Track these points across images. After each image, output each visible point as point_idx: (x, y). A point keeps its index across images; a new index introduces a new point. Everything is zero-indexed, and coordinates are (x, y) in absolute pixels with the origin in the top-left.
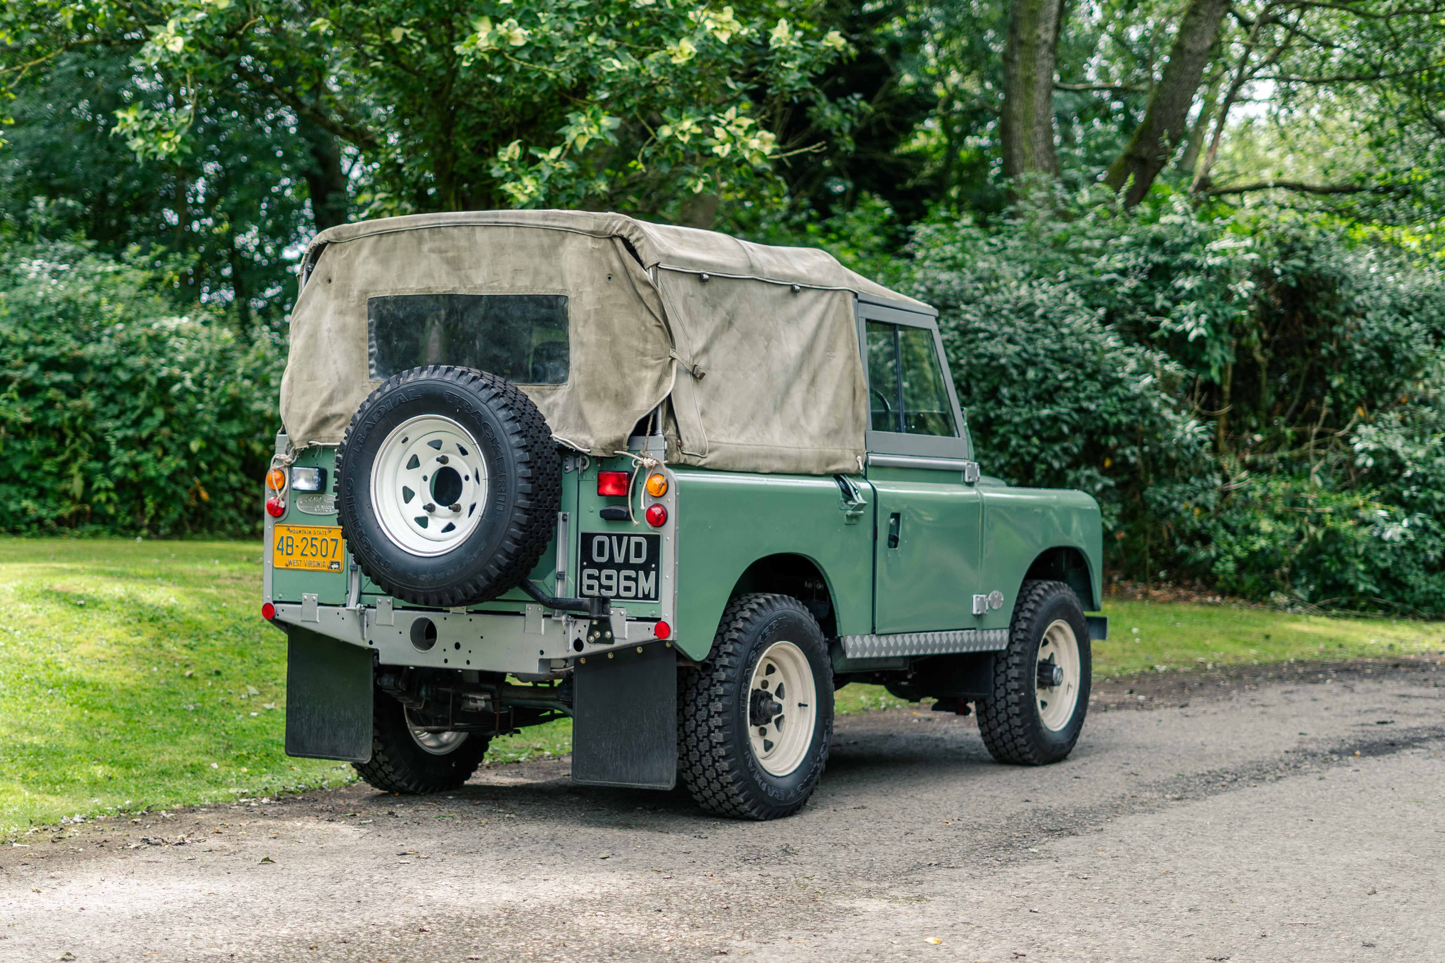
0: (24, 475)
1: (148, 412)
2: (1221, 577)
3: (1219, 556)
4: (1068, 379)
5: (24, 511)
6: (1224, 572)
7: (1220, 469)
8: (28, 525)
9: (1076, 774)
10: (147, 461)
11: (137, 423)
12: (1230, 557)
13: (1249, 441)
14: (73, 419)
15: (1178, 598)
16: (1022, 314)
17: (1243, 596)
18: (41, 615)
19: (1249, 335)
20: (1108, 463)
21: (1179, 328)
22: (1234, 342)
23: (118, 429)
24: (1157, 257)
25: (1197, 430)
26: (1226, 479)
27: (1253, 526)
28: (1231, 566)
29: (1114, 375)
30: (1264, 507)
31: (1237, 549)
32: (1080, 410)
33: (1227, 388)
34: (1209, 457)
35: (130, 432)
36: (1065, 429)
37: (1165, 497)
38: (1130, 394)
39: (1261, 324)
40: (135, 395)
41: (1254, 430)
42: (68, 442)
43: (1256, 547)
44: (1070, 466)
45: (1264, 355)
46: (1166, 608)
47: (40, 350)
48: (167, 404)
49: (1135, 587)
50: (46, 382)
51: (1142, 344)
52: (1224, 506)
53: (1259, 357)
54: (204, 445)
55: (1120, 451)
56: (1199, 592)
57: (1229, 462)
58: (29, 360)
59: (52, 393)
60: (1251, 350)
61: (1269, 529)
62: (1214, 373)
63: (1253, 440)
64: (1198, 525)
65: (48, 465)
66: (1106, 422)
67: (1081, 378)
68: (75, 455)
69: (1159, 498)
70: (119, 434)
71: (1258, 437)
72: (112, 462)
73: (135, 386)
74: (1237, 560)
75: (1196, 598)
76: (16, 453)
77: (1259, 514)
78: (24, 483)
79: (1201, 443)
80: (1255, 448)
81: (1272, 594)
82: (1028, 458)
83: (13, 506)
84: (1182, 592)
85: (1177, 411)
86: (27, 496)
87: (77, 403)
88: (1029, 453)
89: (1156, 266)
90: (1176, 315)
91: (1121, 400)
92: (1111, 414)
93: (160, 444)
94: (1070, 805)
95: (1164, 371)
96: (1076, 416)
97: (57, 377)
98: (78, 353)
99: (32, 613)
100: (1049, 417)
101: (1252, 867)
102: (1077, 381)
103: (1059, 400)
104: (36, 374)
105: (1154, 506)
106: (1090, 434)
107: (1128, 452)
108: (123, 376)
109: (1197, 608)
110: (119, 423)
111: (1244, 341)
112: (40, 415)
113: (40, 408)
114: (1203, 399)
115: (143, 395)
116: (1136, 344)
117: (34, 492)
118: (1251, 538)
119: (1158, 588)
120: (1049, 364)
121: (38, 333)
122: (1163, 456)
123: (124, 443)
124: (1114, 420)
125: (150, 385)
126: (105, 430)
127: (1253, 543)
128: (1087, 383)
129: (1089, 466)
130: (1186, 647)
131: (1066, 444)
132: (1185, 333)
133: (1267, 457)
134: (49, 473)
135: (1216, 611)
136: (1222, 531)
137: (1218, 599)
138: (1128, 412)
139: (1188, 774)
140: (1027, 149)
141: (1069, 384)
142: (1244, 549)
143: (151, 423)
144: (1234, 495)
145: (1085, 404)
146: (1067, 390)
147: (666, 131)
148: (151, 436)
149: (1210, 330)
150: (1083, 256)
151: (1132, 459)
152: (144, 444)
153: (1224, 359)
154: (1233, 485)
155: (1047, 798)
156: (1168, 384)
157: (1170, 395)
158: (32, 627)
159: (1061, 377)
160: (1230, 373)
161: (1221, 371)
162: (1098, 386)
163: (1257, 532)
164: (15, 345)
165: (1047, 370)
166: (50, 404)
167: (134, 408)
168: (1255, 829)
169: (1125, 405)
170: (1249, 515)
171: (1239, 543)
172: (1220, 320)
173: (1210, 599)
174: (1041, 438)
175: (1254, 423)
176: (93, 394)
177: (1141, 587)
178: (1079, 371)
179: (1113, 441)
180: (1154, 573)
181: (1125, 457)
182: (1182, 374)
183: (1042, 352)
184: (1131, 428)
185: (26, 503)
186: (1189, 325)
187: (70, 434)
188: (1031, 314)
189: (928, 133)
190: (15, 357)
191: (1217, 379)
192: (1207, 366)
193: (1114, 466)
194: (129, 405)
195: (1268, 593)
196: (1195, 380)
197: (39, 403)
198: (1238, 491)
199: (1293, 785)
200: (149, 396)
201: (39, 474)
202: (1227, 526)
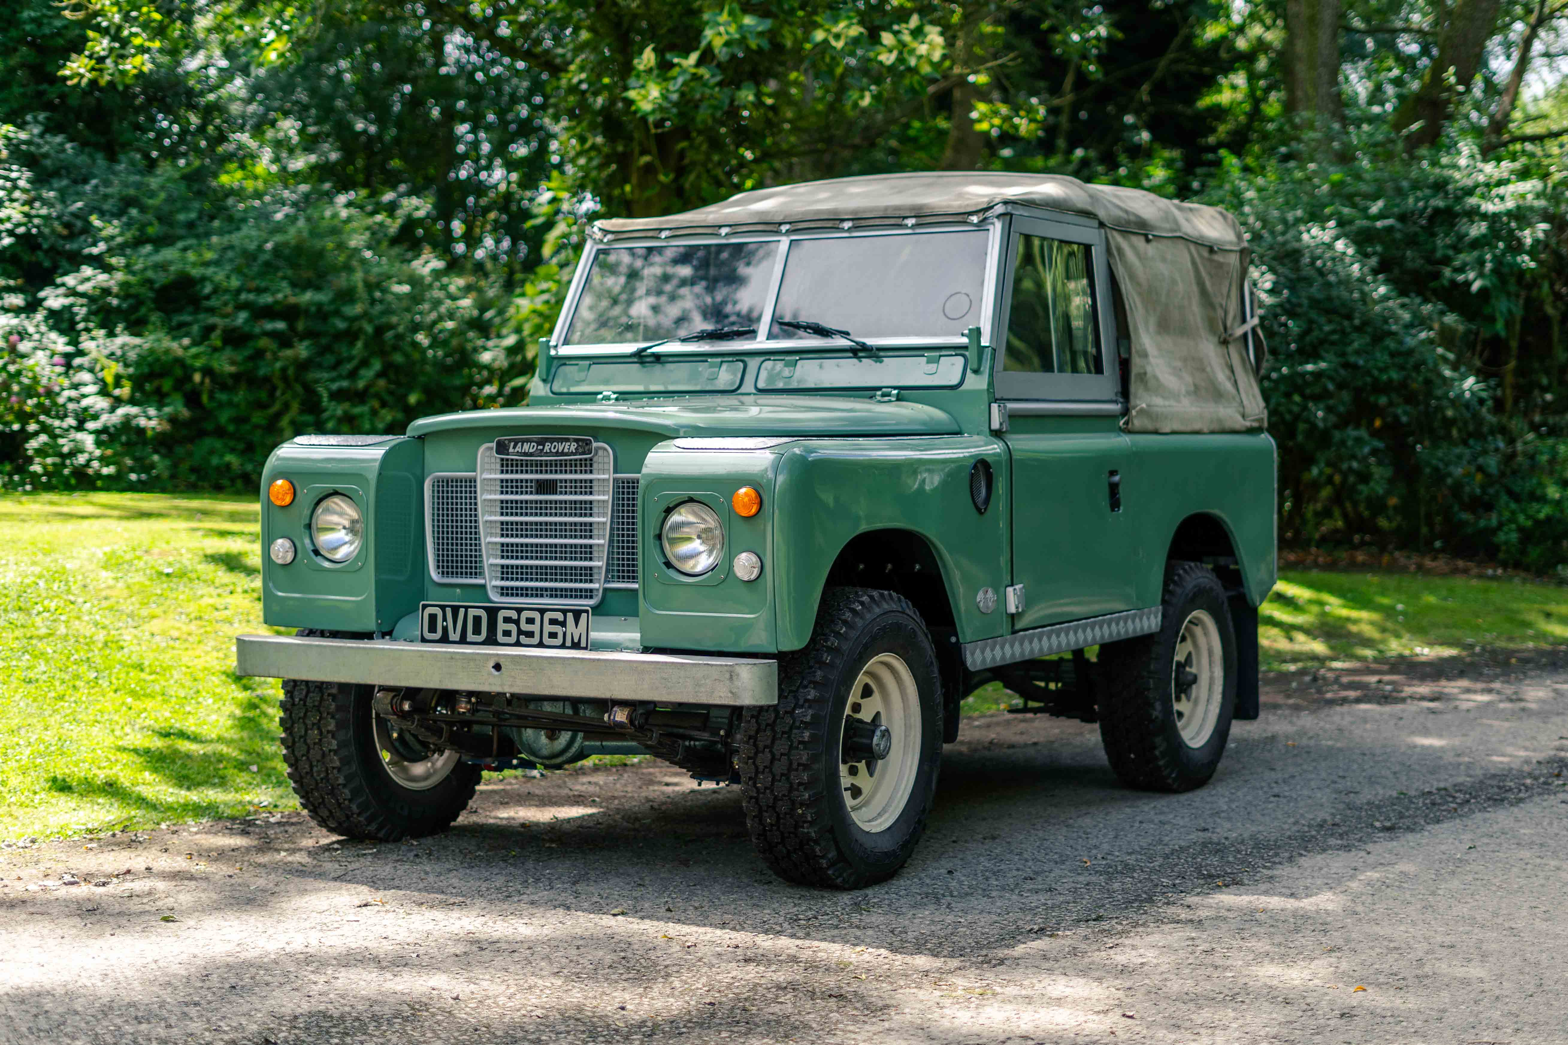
0: (231, 428)
1: (365, 363)
2: (1504, 548)
3: (1501, 525)
4: (1334, 332)
5: (228, 466)
6: (1506, 543)
7: (1503, 430)
8: (233, 481)
9: (1276, 790)
10: (361, 416)
11: (353, 375)
12: (1513, 526)
13: (1539, 400)
14: (284, 370)
15: (1455, 571)
16: (1286, 261)
17: (1527, 569)
18: (121, 584)
19: (1540, 287)
20: (1378, 423)
21: (1461, 278)
22: (1523, 293)
23: (333, 380)
24: (1439, 202)
25: (1476, 387)
26: (1512, 441)
27: (1538, 492)
28: (1514, 536)
29: (1386, 327)
30: (1551, 473)
31: (1521, 518)
32: (1346, 365)
33: (1514, 344)
34: (1491, 419)
35: (345, 384)
36: (1331, 387)
37: (1441, 460)
38: (1403, 349)
39: (1553, 275)
40: (352, 344)
41: (1545, 390)
42: (278, 393)
43: (1542, 516)
44: (1336, 427)
45: (1555, 307)
46: (1438, 581)
47: (251, 297)
48: (383, 353)
49: (1409, 557)
50: (257, 330)
51: (1419, 293)
52: (1508, 471)
53: (1550, 310)
54: (423, 397)
55: (1391, 410)
56: (1480, 564)
57: (1516, 424)
58: (240, 307)
59: (263, 342)
60: (1542, 303)
61: (1557, 496)
62: (1500, 326)
63: (1544, 400)
64: (1478, 491)
65: (258, 418)
66: (1376, 380)
67: (1348, 330)
68: (286, 407)
69: (1434, 462)
70: (335, 386)
71: (1549, 397)
72: (326, 415)
73: (351, 336)
74: (1521, 529)
75: (1475, 571)
76: (221, 405)
77: (1546, 480)
78: (232, 436)
79: (1482, 402)
80: (1546, 408)
81: (1560, 567)
82: (1288, 417)
83: (215, 461)
84: (1461, 563)
85: (1455, 367)
86: (233, 450)
87: (289, 352)
88: (1290, 412)
89: (1437, 211)
90: (1457, 263)
91: (1392, 355)
92: (1382, 370)
93: (377, 395)
94: (1252, 837)
95: (1442, 324)
96: (1342, 372)
97: (269, 326)
98: (292, 300)
99: (111, 582)
100: (1312, 373)
101: (1448, 940)
102: (1343, 332)
103: (1323, 353)
104: (247, 321)
105: (1428, 470)
106: (1358, 392)
107: (1399, 411)
108: (341, 325)
109: (1474, 582)
110: (334, 374)
111: (1535, 293)
112: (250, 365)
113: (250, 358)
114: (1486, 354)
115: (359, 344)
116: (1413, 295)
117: (241, 446)
118: (1535, 506)
119: (1434, 559)
120: (1313, 315)
121: (253, 279)
122: (1439, 416)
123: (338, 396)
124: (1385, 377)
125: (366, 333)
126: (317, 381)
127: (1539, 511)
128: (1355, 335)
129: (1358, 426)
130: (1455, 626)
131: (1331, 402)
132: (1468, 284)
133: (1557, 419)
134: (257, 427)
135: (1494, 585)
136: (1504, 498)
137: (1500, 571)
138: (1402, 368)
139: (1413, 793)
140: (1311, 91)
141: (1335, 337)
142: (1529, 517)
143: (367, 374)
144: (1520, 459)
145: (1352, 359)
146: (1333, 343)
147: (819, 35)
148: (367, 388)
149: (1494, 280)
150: (1357, 199)
151: (1404, 419)
152: (360, 397)
153: (1510, 311)
154: (1519, 447)
155: (1228, 825)
156: (1447, 337)
157: (1448, 349)
158: (106, 598)
159: (1327, 328)
160: (1518, 327)
161: (1508, 325)
162: (1367, 339)
163: (1543, 499)
164: (227, 291)
165: (1311, 322)
166: (259, 354)
167: (350, 359)
168: (1470, 878)
169: (1396, 360)
170: (1534, 481)
171: (1523, 511)
172: (1505, 270)
173: (1490, 572)
174: (1303, 395)
175: (1545, 381)
176: (306, 343)
177: (1415, 559)
178: (1346, 323)
179: (1383, 400)
180: (1429, 543)
181: (1396, 417)
182: (1461, 328)
183: (1305, 302)
184: (1403, 385)
185: (230, 458)
186: (1471, 275)
187: (281, 385)
188: (1297, 261)
189: (1234, 87)
190: (226, 304)
191: (1503, 334)
192: (1492, 319)
193: (1385, 426)
194: (345, 354)
195: (1555, 565)
196: (1477, 334)
197: (247, 352)
198: (1525, 454)
199: (1536, 811)
200: (366, 345)
201: (247, 427)
202: (1511, 493)
